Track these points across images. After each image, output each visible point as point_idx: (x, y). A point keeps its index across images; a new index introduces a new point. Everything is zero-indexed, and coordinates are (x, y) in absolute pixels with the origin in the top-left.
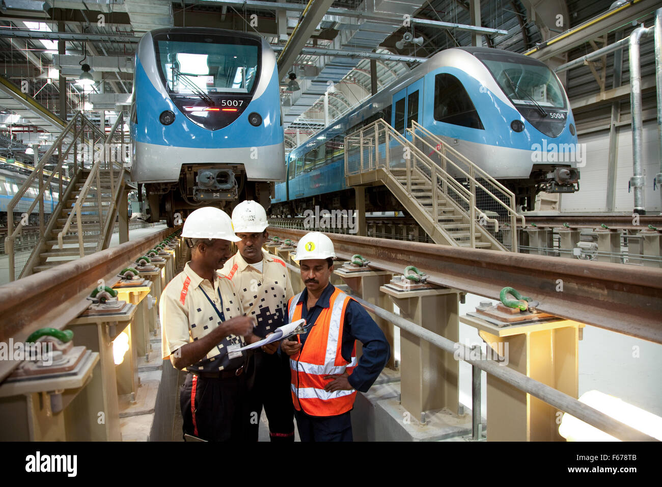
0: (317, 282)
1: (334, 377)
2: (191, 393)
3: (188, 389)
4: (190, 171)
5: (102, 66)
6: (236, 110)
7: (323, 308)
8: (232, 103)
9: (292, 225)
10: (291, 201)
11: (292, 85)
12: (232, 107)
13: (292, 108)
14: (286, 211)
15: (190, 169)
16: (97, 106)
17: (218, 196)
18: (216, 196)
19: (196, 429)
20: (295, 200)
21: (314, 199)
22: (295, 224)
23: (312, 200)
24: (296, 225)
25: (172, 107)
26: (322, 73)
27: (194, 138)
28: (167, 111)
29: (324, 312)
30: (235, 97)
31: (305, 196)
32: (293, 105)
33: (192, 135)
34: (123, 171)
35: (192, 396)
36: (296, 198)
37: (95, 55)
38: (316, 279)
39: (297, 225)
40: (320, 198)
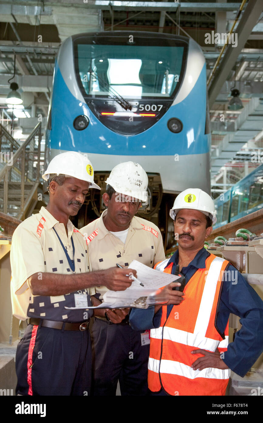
0: (192, 238)
1: (203, 352)
2: (28, 346)
3: (26, 342)
4: (102, 180)
5: (31, 85)
6: (154, 115)
7: (197, 269)
8: (151, 108)
11: (234, 102)
12: (151, 112)
13: (237, 133)
15: (102, 179)
16: (26, 130)
19: (30, 390)
25: (86, 112)
27: (109, 147)
28: (81, 116)
29: (198, 274)
30: (154, 102)
32: (238, 130)
33: (108, 144)
34: (37, 185)
35: (30, 349)
37: (26, 74)
38: (191, 234)
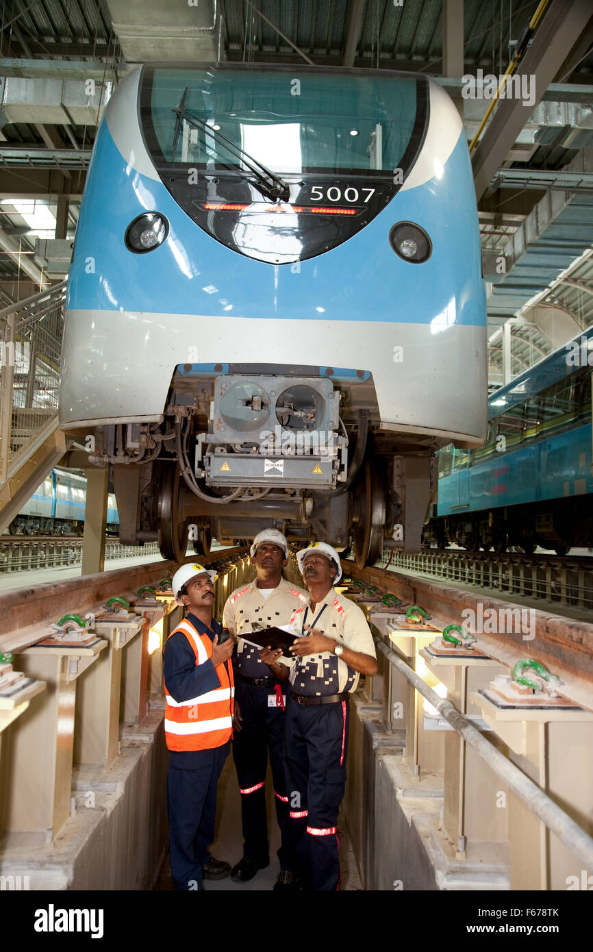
6: (353, 212)
8: (342, 194)
9: (439, 563)
10: (442, 518)
12: (343, 204)
14: (430, 537)
17: (281, 469)
18: (274, 471)
20: (450, 516)
21: (491, 515)
22: (445, 562)
23: (488, 518)
24: (448, 563)
26: (518, 265)
30: (351, 179)
31: (472, 509)
36: (450, 513)
39: (450, 564)
40: (506, 514)
